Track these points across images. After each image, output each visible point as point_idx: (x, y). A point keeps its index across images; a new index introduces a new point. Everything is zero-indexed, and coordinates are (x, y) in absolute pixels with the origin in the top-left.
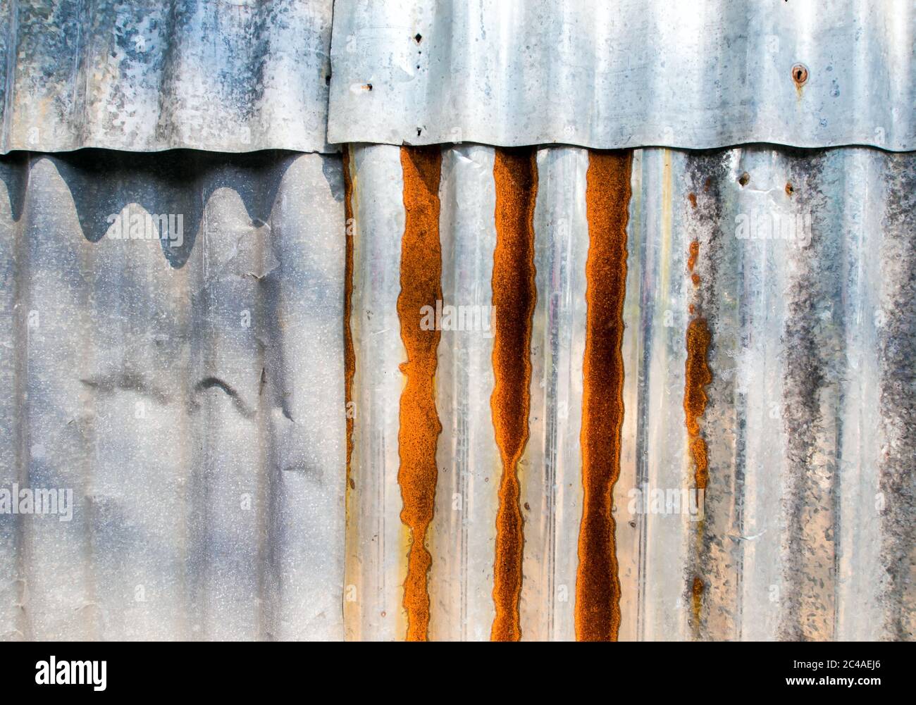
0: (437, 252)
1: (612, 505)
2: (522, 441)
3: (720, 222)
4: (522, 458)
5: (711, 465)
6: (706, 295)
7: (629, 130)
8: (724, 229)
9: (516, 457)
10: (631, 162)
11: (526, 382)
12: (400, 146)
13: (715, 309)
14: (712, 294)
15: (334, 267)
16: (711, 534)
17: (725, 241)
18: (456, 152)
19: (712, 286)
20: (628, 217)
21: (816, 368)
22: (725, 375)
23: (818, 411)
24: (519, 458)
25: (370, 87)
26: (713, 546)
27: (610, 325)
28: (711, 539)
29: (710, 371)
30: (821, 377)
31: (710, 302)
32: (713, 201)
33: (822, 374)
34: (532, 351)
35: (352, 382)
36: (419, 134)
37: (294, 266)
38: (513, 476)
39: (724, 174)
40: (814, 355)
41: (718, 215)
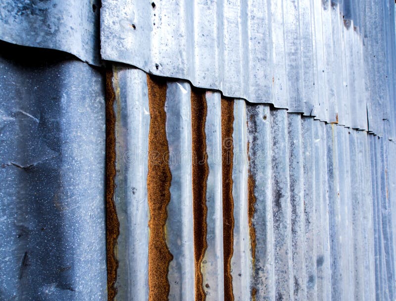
0: (165, 145)
1: (230, 269)
2: (203, 251)
3: (256, 134)
4: (203, 260)
5: (257, 238)
6: (252, 165)
7: (233, 89)
8: (259, 137)
9: (200, 261)
10: (233, 104)
11: (204, 218)
12: (147, 73)
13: (256, 171)
14: (255, 165)
15: (97, 156)
16: (259, 267)
17: (259, 142)
18: (179, 85)
19: (254, 161)
20: (233, 130)
21: (279, 191)
22: (261, 199)
23: (281, 207)
24: (202, 260)
25: (134, 27)
26: (260, 272)
27: (227, 181)
28: (259, 269)
29: (255, 197)
30: (281, 194)
31: (254, 168)
32: (253, 125)
33: (281, 192)
34: (207, 200)
35: (115, 243)
36: (157, 68)
37: (74, 155)
38: (199, 272)
39: (257, 114)
40: (278, 186)
41: (256, 131)
